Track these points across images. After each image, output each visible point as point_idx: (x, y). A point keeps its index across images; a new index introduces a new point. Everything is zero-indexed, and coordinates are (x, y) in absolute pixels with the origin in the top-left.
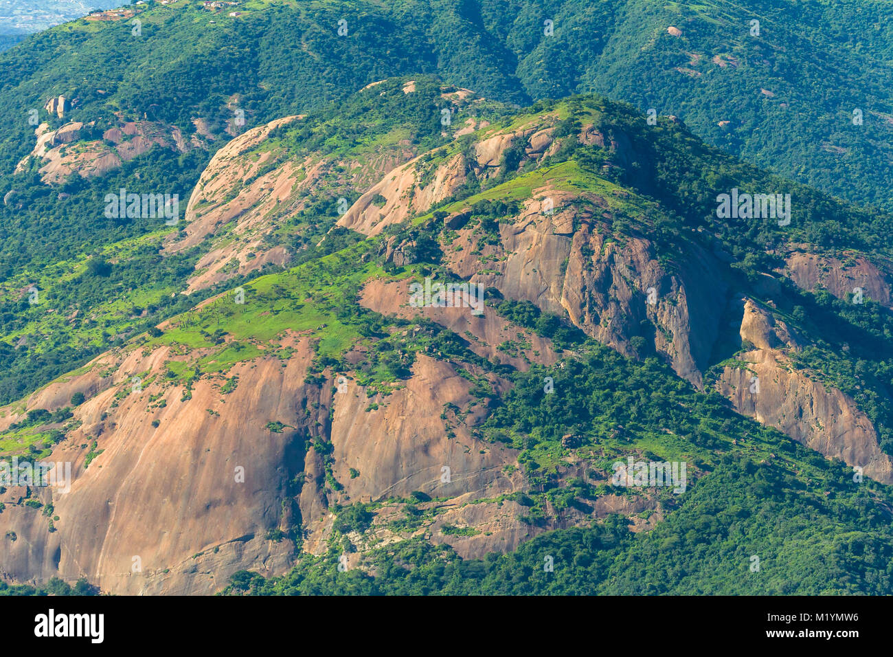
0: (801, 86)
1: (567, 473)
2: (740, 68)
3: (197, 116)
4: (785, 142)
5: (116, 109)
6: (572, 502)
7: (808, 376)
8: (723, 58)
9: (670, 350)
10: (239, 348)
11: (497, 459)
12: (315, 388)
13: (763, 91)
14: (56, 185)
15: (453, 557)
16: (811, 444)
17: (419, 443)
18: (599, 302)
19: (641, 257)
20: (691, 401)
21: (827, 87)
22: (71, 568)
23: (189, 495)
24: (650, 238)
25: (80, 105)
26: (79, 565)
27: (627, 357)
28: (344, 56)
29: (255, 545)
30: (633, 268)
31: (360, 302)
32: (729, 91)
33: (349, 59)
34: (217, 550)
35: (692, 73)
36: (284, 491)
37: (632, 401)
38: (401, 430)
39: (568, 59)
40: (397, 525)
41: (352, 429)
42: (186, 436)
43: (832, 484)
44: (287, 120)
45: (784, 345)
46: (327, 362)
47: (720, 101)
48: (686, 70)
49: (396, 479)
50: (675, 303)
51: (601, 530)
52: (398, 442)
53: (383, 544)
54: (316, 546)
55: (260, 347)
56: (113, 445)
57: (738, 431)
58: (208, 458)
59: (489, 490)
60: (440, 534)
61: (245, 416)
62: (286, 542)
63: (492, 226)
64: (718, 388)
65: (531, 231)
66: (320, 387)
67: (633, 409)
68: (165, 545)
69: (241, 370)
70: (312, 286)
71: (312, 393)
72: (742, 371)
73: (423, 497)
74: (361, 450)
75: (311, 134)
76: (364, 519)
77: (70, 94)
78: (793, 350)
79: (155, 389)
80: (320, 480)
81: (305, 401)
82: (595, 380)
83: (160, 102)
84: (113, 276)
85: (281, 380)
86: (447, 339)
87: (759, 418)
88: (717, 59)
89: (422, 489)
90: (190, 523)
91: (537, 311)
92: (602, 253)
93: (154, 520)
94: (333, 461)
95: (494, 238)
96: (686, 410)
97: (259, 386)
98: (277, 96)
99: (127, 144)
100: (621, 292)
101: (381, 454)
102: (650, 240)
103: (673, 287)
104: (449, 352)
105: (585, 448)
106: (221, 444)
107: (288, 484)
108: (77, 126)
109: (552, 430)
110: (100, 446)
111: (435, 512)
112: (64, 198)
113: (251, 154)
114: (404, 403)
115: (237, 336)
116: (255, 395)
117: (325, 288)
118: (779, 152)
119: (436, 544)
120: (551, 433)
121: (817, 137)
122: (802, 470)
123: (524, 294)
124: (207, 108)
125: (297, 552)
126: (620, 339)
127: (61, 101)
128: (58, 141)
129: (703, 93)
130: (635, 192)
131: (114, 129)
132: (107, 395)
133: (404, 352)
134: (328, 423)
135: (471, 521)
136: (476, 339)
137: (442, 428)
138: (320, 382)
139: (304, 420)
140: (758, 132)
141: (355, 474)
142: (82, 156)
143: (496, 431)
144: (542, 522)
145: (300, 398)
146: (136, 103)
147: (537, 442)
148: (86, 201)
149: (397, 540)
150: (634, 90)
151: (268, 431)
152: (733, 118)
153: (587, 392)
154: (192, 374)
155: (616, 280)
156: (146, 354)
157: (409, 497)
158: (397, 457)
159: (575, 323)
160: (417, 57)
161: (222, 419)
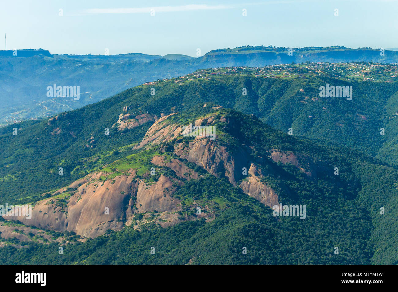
0: (337, 107)
1: (192, 207)
2: (319, 101)
3: (162, 113)
4: (326, 122)
5: (140, 110)
6: (192, 214)
7: (263, 184)
8: (314, 98)
9: (229, 176)
10: (118, 172)
11: (175, 202)
12: (134, 183)
13: (324, 108)
14: (121, 131)
15: (160, 227)
16: (262, 202)
17: (156, 198)
18: (211, 163)
19: (224, 151)
20: (231, 189)
21: (345, 107)
22: (70, 228)
23: (99, 210)
24: (227, 146)
25: (131, 109)
26: (72, 227)
27: (217, 177)
28: (208, 96)
29: (114, 223)
30: (221, 154)
31: (151, 161)
32: (313, 108)
33: (209, 97)
34: (104, 224)
35: (304, 102)
36: (123, 209)
37: (214, 189)
38: (153, 194)
39: (272, 98)
40: (148, 219)
41: (141, 194)
42: (100, 194)
43: (262, 212)
44: (173, 114)
45: (259, 175)
46: (138, 177)
47: (310, 110)
48: (303, 102)
49: (150, 207)
50: (231, 164)
51: (198, 221)
52: (151, 197)
53: (144, 223)
54: (128, 224)
55: (123, 173)
56: (84, 197)
57: (241, 197)
58: (105, 200)
59: (172, 210)
60: (158, 221)
61: (115, 190)
62: (121, 222)
63: (187, 143)
64: (240, 186)
65: (197, 144)
66: (135, 183)
67: (214, 191)
68: (92, 222)
69: (117, 178)
70: (141, 157)
71: (133, 184)
72: (247, 182)
73: (156, 212)
74: (143, 199)
75: (177, 118)
76: (141, 217)
77: (129, 106)
78: (261, 177)
79: (96, 183)
80: (132, 207)
81: (131, 187)
82: (206, 183)
83: (152, 108)
84: (119, 155)
85: (126, 181)
86: (170, 171)
87: (249, 194)
88: (313, 99)
89: (156, 210)
90: (99, 217)
91: (196, 165)
92: (213, 150)
93: (90, 216)
94: (136, 202)
95: (187, 145)
96: (229, 192)
97: (120, 183)
98: (186, 107)
99: (141, 120)
100: (217, 160)
101: (147, 201)
102: (227, 147)
103: (231, 160)
104: (169, 175)
105: (198, 200)
106: (108, 196)
107: (124, 207)
108: (129, 114)
109: (191, 195)
110: (82, 197)
111: (158, 216)
112: (122, 135)
113: (161, 123)
114: (155, 188)
115: (119, 169)
116: (119, 185)
117: (144, 158)
118: (323, 125)
119: (157, 224)
120: (190, 196)
121: (335, 121)
122: (256, 208)
123: (193, 160)
124: (165, 110)
125: (124, 225)
126: (216, 173)
127: (126, 107)
128: (124, 119)
129: (306, 108)
130: (228, 134)
131: (139, 115)
132: (85, 184)
133: (158, 175)
134: (136, 192)
135: (166, 218)
136: (178, 172)
137: (163, 194)
138: (135, 182)
139: (130, 192)
140: (319, 119)
141: (141, 205)
142: (129, 123)
143: (177, 195)
144: (184, 219)
145: (130, 186)
146: (146, 108)
147: (187, 199)
148: (128, 135)
149: (148, 222)
150: (287, 107)
151: (120, 194)
152: (313, 115)
153: (203, 186)
154: (105, 179)
155: (216, 157)
156: (97, 174)
157: (153, 212)
158: (151, 201)
159: (205, 168)
160: (230, 97)
161: (110, 190)
